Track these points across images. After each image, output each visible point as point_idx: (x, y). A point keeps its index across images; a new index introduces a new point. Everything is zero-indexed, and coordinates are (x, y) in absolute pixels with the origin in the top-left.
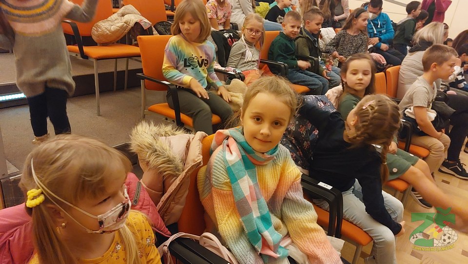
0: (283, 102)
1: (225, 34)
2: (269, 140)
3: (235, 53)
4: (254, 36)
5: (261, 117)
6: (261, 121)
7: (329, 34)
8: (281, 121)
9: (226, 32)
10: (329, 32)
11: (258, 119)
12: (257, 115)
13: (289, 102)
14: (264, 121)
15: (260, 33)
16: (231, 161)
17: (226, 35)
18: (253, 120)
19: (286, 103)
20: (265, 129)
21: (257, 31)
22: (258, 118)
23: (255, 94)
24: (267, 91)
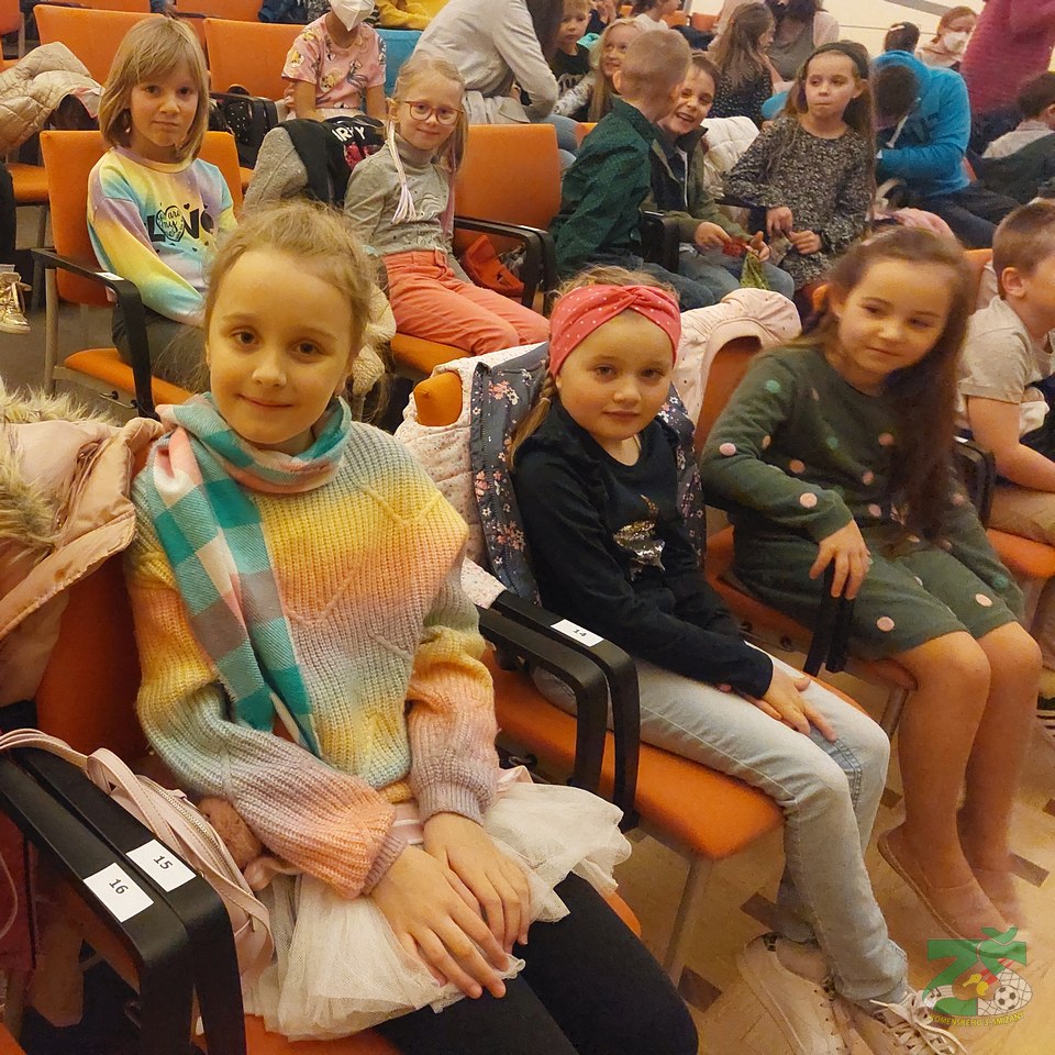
0: (322, 278)
1: (339, 130)
2: (283, 398)
3: (362, 198)
4: (434, 125)
5: (256, 333)
6: (257, 343)
7: (731, 136)
8: (319, 339)
9: (344, 125)
10: (737, 133)
11: (247, 338)
12: (243, 322)
13: (341, 278)
14: (263, 343)
15: (453, 117)
16: (170, 496)
17: (343, 134)
18: (230, 341)
19: (331, 279)
20: (267, 365)
21: (443, 111)
22: (247, 335)
23: (232, 260)
24: (270, 245)
